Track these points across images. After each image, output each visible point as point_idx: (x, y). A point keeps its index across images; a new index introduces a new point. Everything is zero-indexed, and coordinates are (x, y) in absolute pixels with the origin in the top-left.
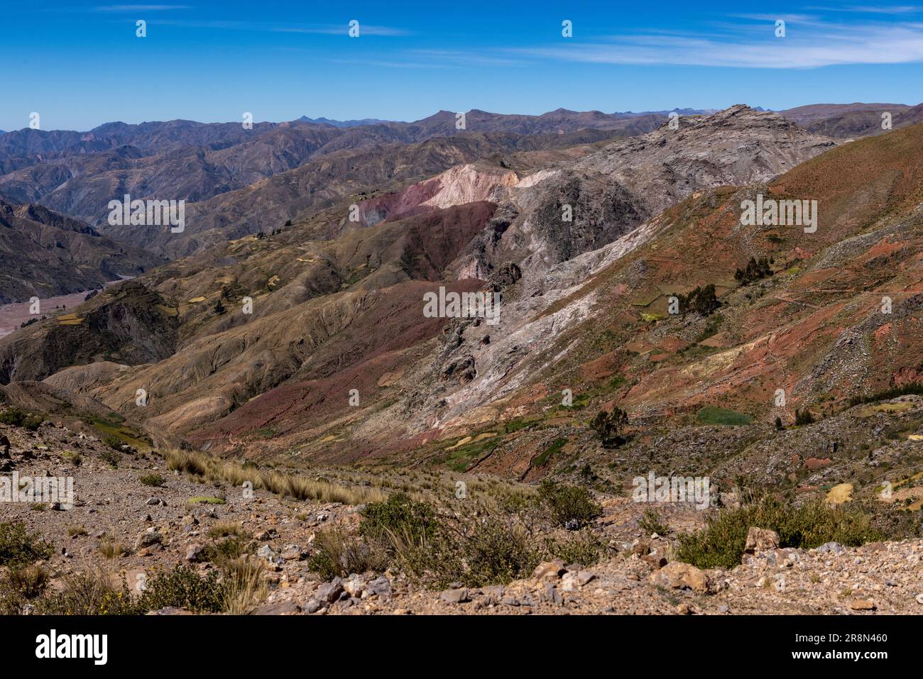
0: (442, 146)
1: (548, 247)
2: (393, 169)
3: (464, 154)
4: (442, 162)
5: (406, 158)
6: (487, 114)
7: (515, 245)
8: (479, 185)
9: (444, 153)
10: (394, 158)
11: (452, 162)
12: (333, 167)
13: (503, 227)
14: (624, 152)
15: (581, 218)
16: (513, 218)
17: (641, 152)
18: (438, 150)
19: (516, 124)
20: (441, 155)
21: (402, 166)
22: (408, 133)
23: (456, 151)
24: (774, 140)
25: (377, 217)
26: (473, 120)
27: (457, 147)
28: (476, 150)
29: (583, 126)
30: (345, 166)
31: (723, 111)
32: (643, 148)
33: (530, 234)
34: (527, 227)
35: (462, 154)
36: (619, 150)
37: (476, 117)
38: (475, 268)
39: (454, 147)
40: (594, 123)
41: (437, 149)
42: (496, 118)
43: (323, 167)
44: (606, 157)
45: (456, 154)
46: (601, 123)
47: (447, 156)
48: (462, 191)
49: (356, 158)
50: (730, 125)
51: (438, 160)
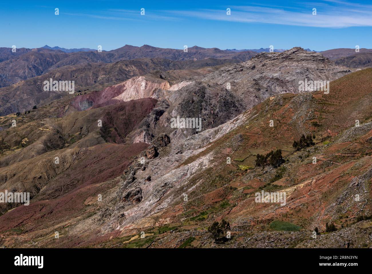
0: (127, 65)
2: (97, 78)
3: (139, 70)
4: (126, 74)
5: (106, 71)
6: (153, 47)
7: (167, 124)
8: (147, 89)
9: (127, 70)
10: (98, 71)
11: (132, 75)
12: (62, 75)
13: (160, 113)
14: (231, 72)
15: (206, 109)
16: (166, 108)
17: (240, 73)
18: (124, 67)
19: (170, 54)
20: (125, 70)
21: (103, 76)
22: (106, 57)
23: (134, 68)
24: (316, 68)
25: (87, 105)
26: (144, 51)
27: (135, 66)
28: (146, 68)
29: (208, 56)
30: (69, 75)
31: (288, 51)
32: (242, 70)
33: (176, 117)
35: (137, 70)
36: (229, 71)
37: (146, 49)
38: (143, 137)
39: (133, 66)
40: (214, 55)
41: (123, 67)
42: (158, 50)
43: (56, 75)
44: (221, 75)
45: (134, 70)
46: (219, 55)
47: (129, 71)
48: (137, 92)
49: (76, 70)
50: (292, 59)
51: (124, 73)
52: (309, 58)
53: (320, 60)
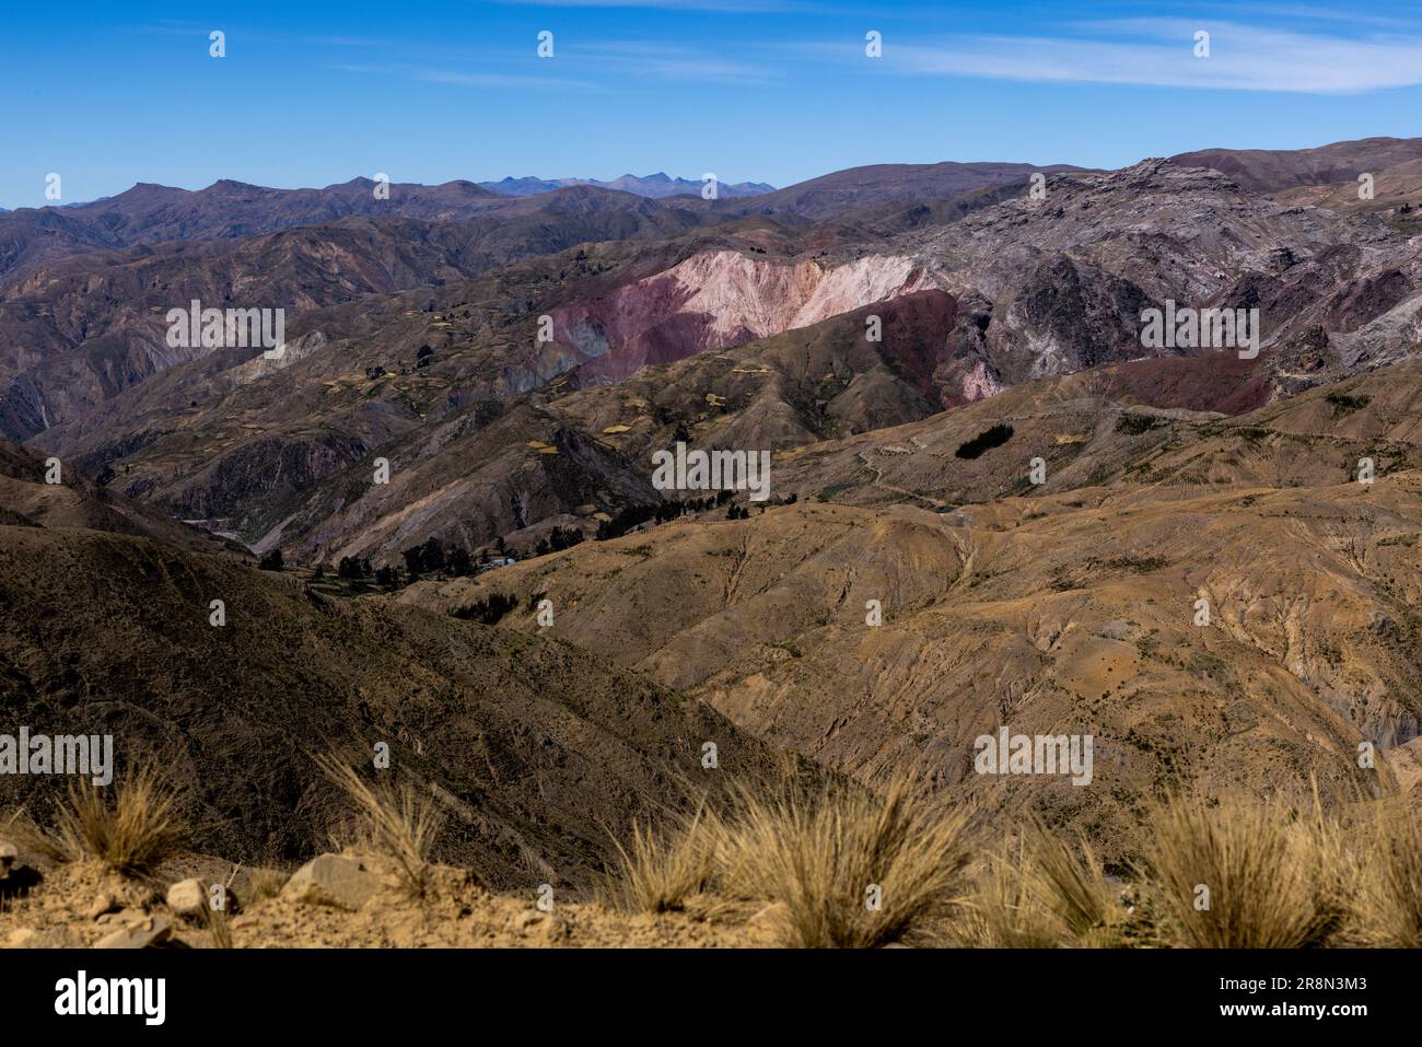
0: (313, 243)
1: (1061, 346)
2: (229, 285)
3: (355, 257)
4: (319, 271)
5: (250, 265)
6: (251, 188)
9: (318, 256)
10: (227, 265)
11: (336, 270)
12: (111, 284)
13: (983, 322)
14: (1000, 226)
18: (306, 248)
20: (315, 259)
22: (101, 226)
23: (338, 251)
24: (1227, 206)
25: (591, 335)
27: (337, 244)
28: (370, 249)
30: (135, 281)
31: (1133, 168)
32: (1026, 221)
33: (1022, 329)
34: (1012, 321)
35: (350, 256)
37: (230, 194)
39: (333, 245)
41: (304, 248)
42: (270, 196)
43: (90, 284)
45: (338, 256)
47: (323, 261)
49: (152, 266)
50: (1157, 187)
51: (312, 267)
52: (1200, 184)
53: (1226, 187)
